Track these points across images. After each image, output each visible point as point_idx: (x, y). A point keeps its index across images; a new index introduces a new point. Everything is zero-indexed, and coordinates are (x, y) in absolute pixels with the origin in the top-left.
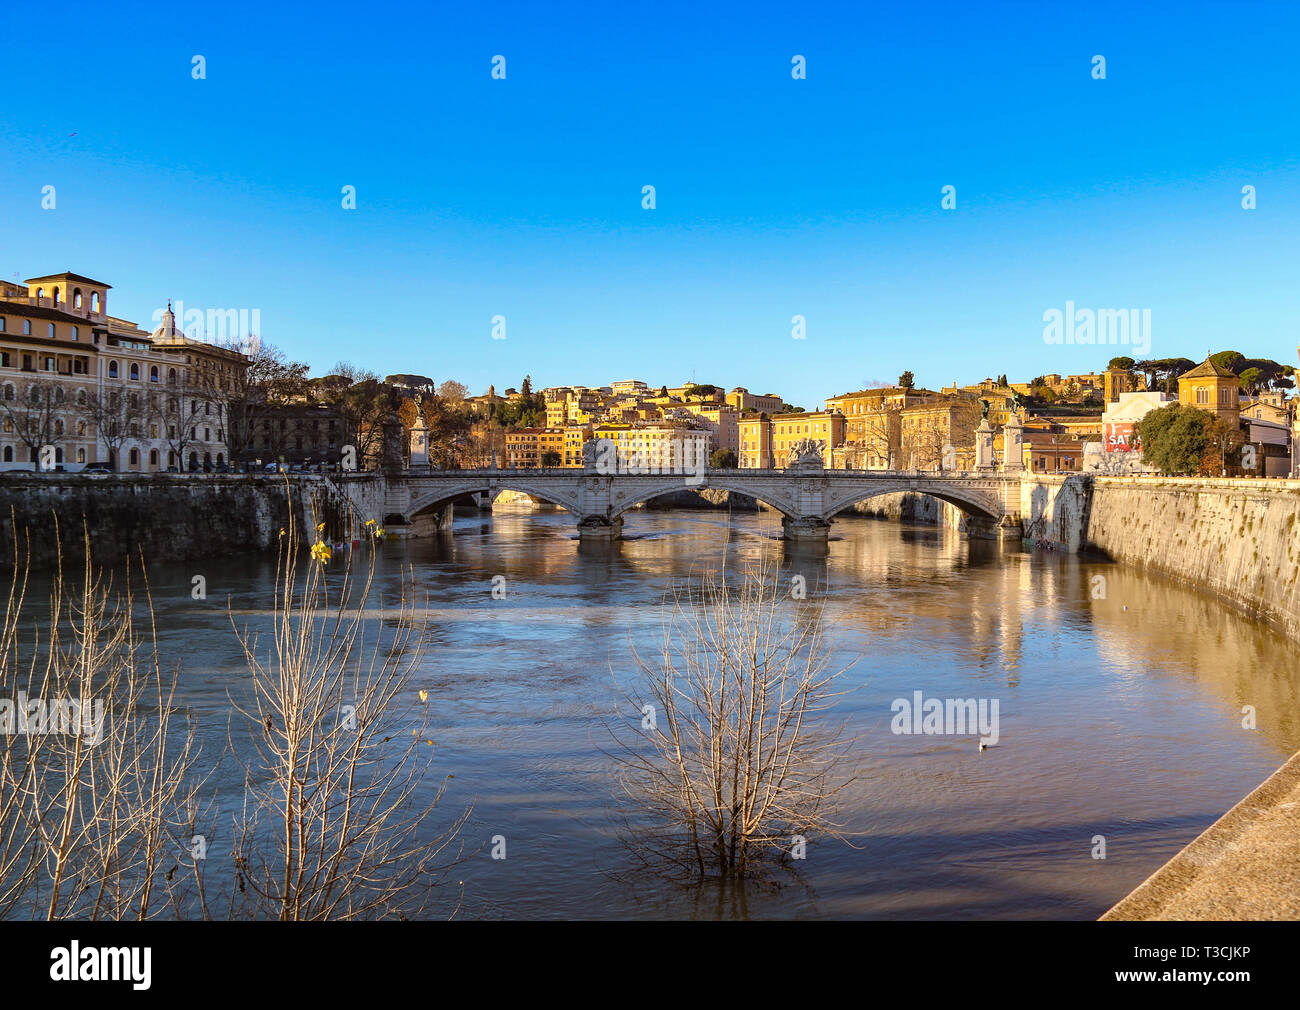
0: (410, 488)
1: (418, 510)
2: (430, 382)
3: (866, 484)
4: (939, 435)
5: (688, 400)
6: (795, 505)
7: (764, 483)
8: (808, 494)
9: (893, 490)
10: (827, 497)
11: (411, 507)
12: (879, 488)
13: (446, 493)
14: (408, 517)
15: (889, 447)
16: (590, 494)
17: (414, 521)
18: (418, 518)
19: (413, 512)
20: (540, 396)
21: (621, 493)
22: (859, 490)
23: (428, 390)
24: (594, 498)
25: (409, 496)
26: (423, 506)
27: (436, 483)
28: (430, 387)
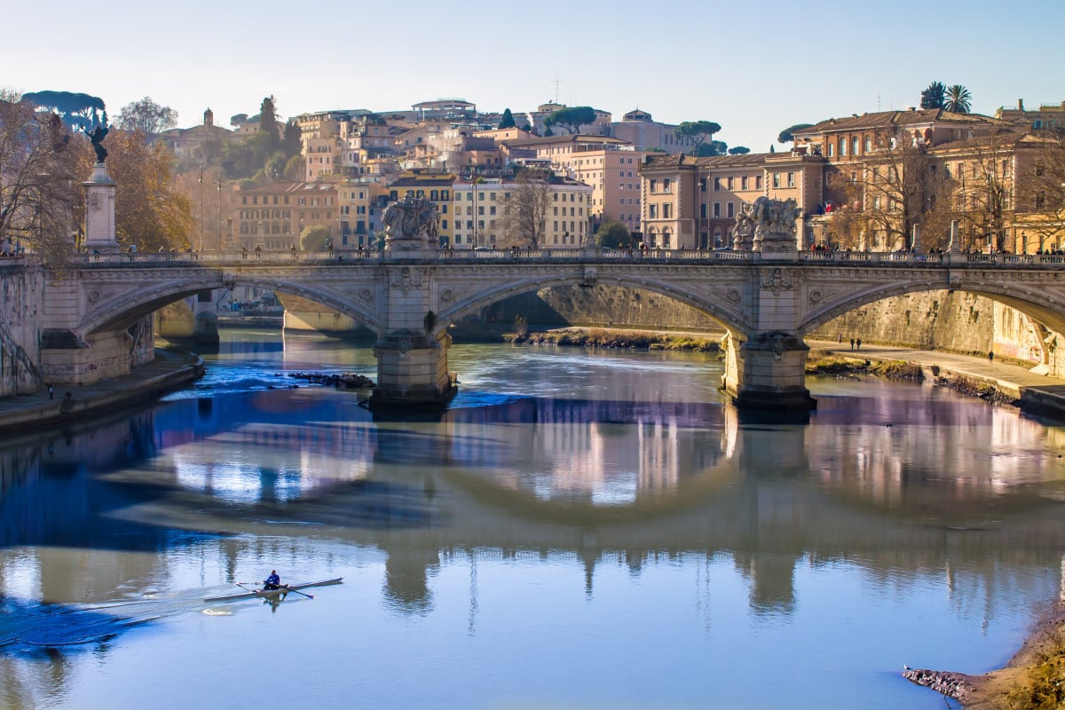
0: (84, 284)
1: (99, 322)
2: (98, 103)
3: (870, 276)
4: (997, 192)
5: (549, 133)
6: (748, 312)
7: (693, 275)
8: (770, 294)
9: (919, 287)
10: (804, 298)
11: (86, 320)
12: (894, 283)
13: (149, 293)
14: (82, 333)
15: (906, 212)
16: (395, 293)
17: (92, 342)
18: (98, 336)
19: (91, 326)
20: (293, 130)
21: (448, 292)
22: (859, 287)
23: (96, 117)
24: (402, 301)
25: (83, 300)
26: (107, 317)
27: (130, 276)
28: (100, 113)
